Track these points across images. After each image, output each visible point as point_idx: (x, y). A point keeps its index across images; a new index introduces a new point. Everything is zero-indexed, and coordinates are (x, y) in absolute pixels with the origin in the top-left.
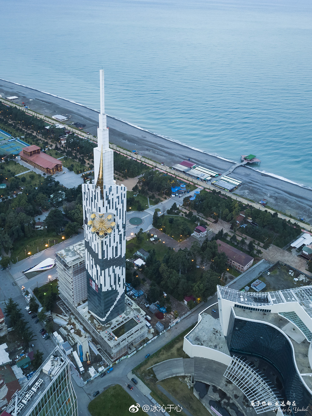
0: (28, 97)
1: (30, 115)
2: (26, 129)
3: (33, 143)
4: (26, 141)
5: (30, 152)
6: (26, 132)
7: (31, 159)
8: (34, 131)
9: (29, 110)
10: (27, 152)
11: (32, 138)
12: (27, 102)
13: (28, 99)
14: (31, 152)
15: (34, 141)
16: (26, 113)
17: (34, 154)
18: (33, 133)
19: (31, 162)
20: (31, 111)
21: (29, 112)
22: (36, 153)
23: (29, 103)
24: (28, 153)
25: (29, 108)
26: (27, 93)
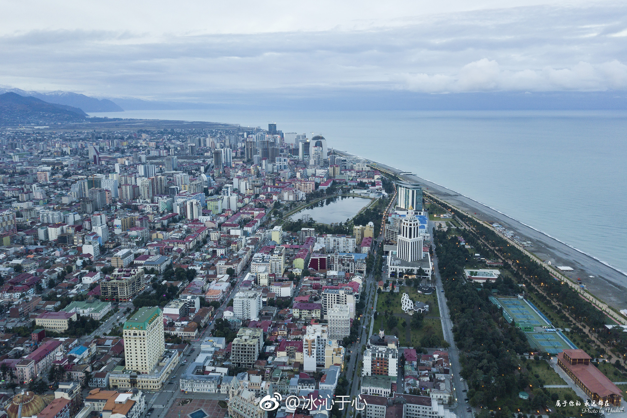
0: (589, 271)
1: (585, 299)
2: (575, 319)
3: (581, 344)
4: (571, 338)
5: (573, 360)
6: (574, 324)
7: (574, 369)
8: (588, 325)
9: (586, 291)
10: (569, 357)
11: (582, 337)
12: (585, 279)
13: (587, 275)
14: (576, 360)
15: (582, 341)
16: (580, 295)
17: (579, 363)
18: (585, 327)
19: (572, 374)
20: (588, 293)
21: (586, 294)
22: (582, 363)
23: (588, 280)
24: (571, 359)
25: (586, 289)
26: (587, 265)
